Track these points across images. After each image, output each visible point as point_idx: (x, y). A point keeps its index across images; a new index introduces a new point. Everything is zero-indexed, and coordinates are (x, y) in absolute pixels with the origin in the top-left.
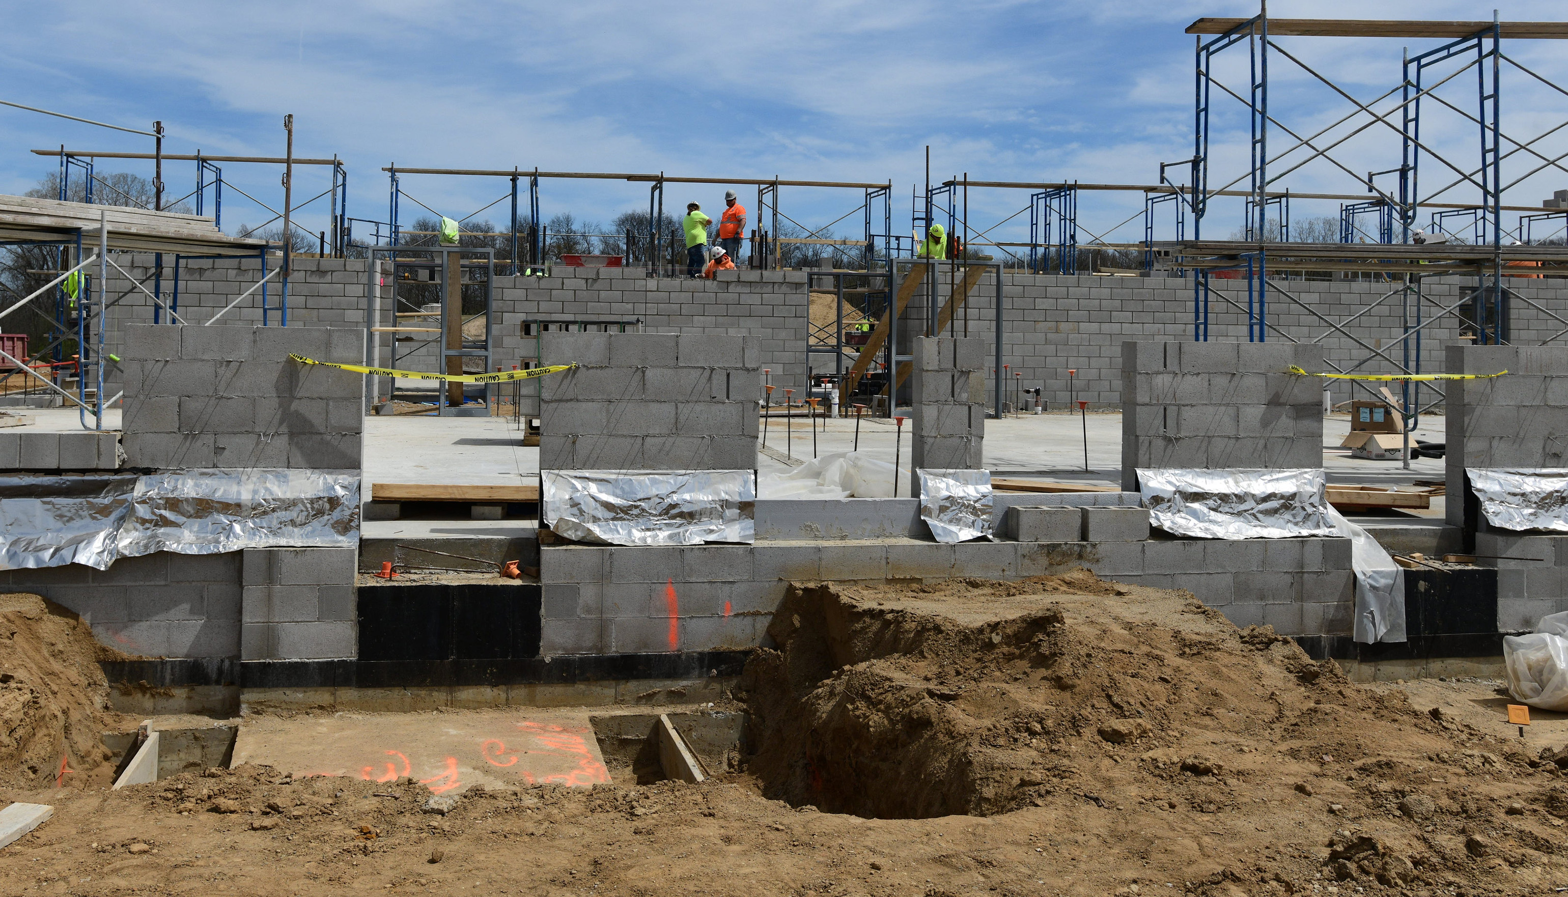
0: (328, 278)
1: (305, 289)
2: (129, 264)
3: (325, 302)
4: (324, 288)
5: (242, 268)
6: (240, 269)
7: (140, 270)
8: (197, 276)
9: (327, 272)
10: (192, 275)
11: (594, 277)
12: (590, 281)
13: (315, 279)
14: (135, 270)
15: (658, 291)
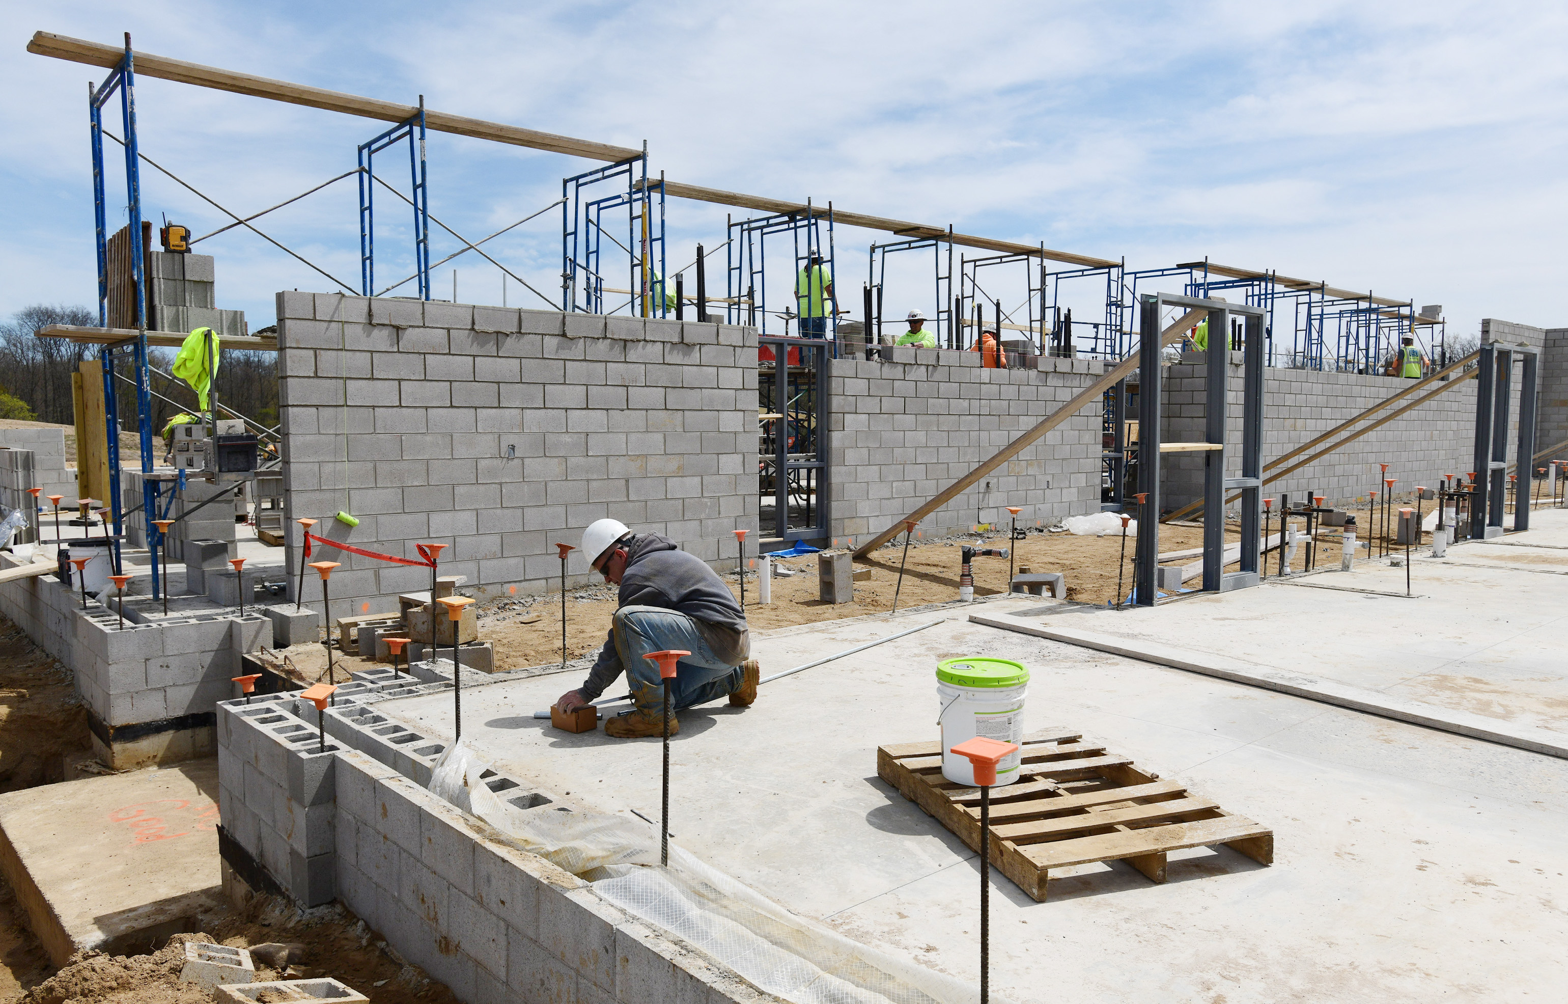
0: (695, 356)
1: (662, 375)
2: (363, 319)
3: (693, 398)
4: (690, 374)
5: (569, 335)
6: (564, 335)
7: (385, 332)
8: (491, 348)
9: (694, 345)
10: (482, 345)
11: (934, 363)
12: (930, 368)
13: (675, 357)
14: (376, 332)
15: (990, 383)
